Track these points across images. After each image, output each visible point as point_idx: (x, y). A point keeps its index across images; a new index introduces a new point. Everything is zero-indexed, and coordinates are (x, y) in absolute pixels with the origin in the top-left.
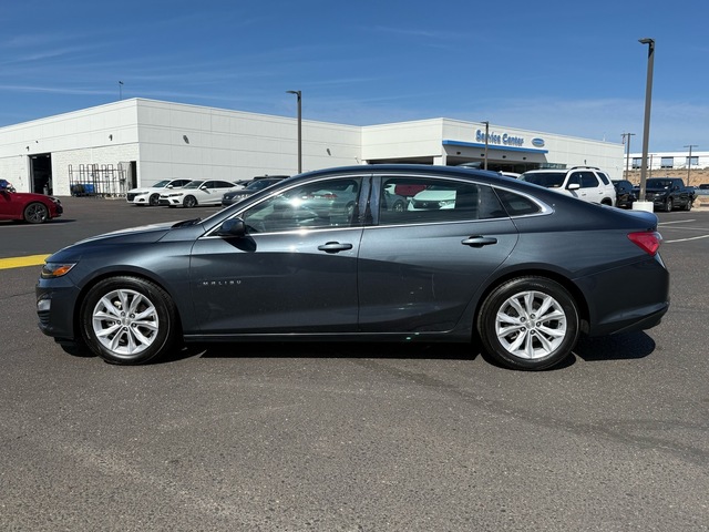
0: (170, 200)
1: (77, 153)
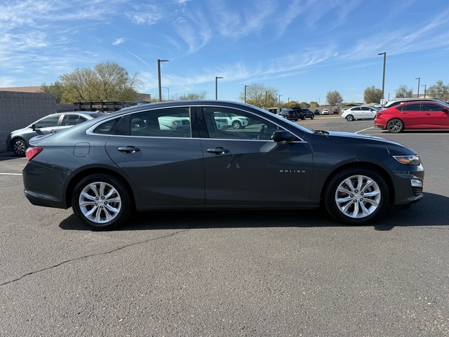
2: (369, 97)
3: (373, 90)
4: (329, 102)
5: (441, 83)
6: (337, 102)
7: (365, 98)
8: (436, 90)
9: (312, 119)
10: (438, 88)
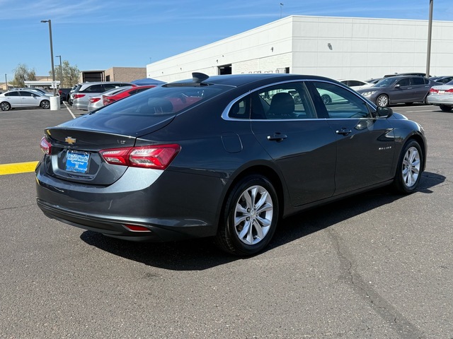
5: (67, 64)
8: (63, 72)
10: (64, 69)
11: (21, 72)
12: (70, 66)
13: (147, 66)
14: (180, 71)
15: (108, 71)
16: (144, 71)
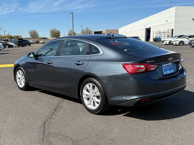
0: (174, 43)
1: (157, 27)
2: (53, 34)
3: (55, 31)
4: (30, 36)
5: (88, 29)
6: (35, 36)
7: (51, 35)
8: (86, 32)
9: (30, 46)
10: (87, 31)
11: (70, 32)
12: (89, 29)
13: (119, 29)
14: (131, 31)
15: (104, 31)
16: (118, 31)
